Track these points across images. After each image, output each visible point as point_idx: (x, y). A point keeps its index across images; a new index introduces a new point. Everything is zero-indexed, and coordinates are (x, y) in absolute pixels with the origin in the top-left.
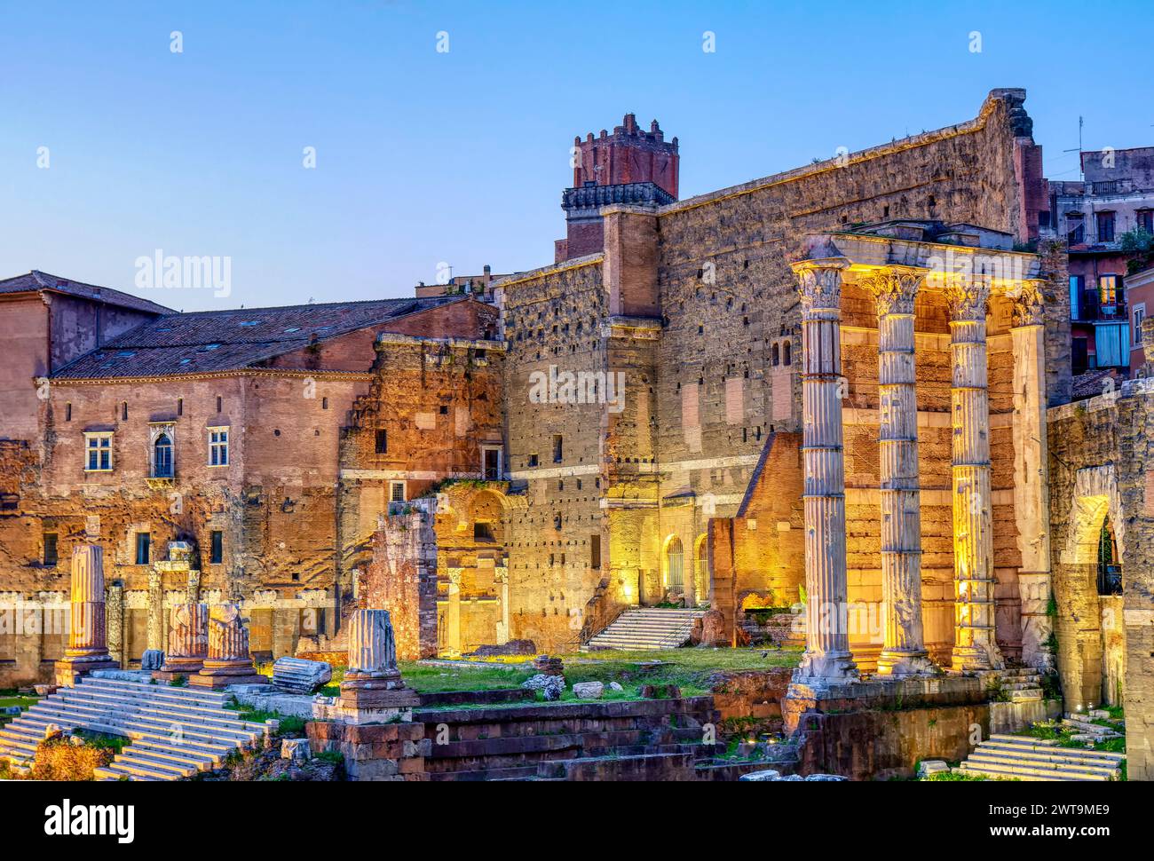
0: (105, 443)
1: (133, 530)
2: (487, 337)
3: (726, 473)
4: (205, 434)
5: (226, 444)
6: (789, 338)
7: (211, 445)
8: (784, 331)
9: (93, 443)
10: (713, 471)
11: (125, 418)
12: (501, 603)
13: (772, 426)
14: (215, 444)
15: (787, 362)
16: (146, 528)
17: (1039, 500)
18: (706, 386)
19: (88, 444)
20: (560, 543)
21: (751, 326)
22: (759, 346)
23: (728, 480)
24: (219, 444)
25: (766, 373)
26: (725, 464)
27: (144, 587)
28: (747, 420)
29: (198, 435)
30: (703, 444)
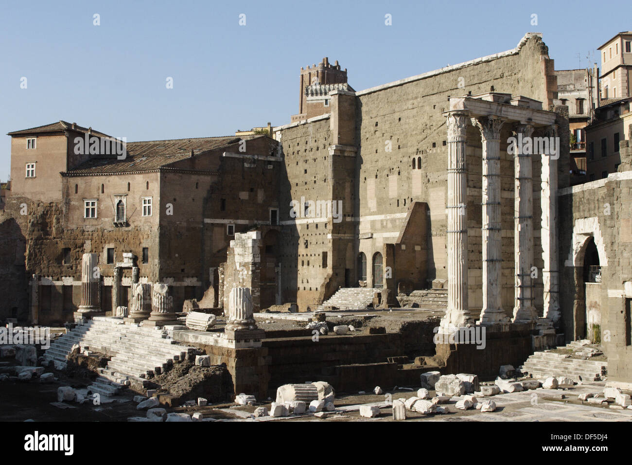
0: (93, 204)
1: (107, 247)
2: (273, 155)
3: (389, 222)
4: (141, 201)
5: (151, 205)
6: (421, 156)
7: (144, 205)
8: (418, 151)
9: (88, 204)
10: (382, 221)
11: (103, 192)
12: (278, 284)
13: (412, 199)
14: (145, 205)
15: (420, 167)
16: (112, 246)
17: (554, 235)
18: (378, 180)
19: (85, 205)
20: (307, 255)
21: (401, 150)
22: (405, 159)
23: (390, 225)
24: (147, 205)
25: (409, 173)
26: (388, 218)
27: (111, 275)
28: (399, 196)
29: (137, 200)
30: (377, 208)
